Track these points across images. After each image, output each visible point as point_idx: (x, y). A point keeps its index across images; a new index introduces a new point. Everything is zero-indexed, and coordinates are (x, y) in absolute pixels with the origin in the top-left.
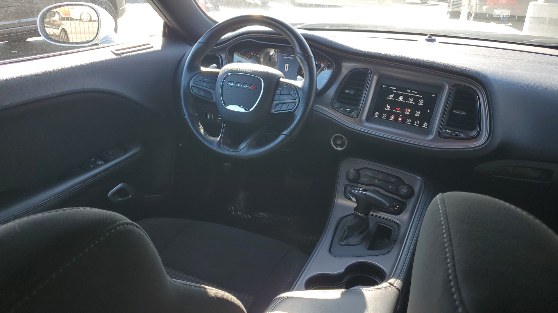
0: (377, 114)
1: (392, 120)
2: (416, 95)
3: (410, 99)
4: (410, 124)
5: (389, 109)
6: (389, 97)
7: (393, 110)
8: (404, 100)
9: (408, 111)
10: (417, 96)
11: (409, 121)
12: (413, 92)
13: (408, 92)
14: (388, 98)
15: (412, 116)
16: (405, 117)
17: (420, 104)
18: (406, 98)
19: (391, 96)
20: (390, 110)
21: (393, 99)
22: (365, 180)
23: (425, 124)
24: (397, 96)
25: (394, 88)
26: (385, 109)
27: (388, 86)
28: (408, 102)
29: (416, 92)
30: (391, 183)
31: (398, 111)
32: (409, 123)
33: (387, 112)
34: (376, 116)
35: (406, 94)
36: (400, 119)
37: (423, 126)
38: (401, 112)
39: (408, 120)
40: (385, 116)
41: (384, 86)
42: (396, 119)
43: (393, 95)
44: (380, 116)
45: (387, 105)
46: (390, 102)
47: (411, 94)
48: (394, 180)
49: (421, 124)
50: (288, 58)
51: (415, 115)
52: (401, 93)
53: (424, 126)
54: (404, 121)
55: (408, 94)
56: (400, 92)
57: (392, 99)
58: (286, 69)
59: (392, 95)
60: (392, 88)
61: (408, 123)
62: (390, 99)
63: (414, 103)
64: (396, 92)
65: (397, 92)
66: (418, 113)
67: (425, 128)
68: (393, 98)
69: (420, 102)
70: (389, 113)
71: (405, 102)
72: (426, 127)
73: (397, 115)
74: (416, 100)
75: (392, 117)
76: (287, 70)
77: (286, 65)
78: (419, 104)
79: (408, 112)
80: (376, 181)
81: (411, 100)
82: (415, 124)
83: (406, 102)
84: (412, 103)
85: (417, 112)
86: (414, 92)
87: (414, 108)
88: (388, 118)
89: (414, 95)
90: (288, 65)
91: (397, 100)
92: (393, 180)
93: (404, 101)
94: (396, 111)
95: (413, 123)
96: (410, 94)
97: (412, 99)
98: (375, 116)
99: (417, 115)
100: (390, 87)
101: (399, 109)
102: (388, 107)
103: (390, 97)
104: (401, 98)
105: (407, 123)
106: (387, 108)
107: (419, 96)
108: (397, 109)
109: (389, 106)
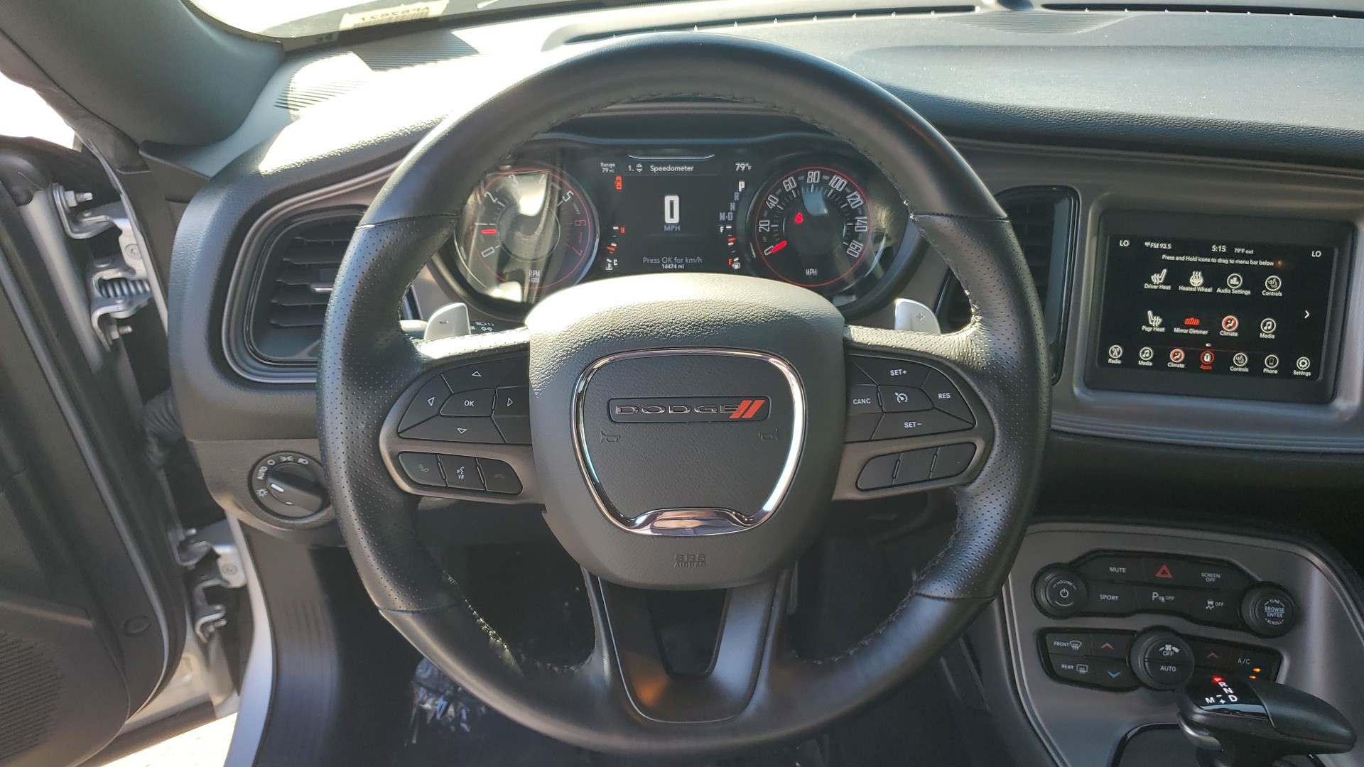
0: (1116, 353)
1: (1179, 366)
2: (1253, 263)
3: (1232, 278)
4: (1246, 370)
5: (1160, 326)
6: (1151, 282)
7: (1177, 330)
8: (1209, 287)
9: (1230, 326)
10: (1256, 263)
11: (1240, 361)
12: (1237, 250)
13: (1219, 255)
14: (1147, 286)
15: (1248, 340)
16: (1225, 348)
17: (1273, 294)
18: (1215, 276)
19: (1158, 279)
20: (1163, 330)
21: (1169, 288)
22: (1113, 598)
23: (1303, 363)
24: (1179, 274)
25: (1163, 246)
26: (1144, 327)
27: (1137, 242)
28: (1226, 291)
29: (1247, 252)
30: (1213, 591)
31: (1193, 331)
32: (1243, 367)
33: (1151, 339)
34: (1113, 362)
35: (1214, 260)
36: (1207, 358)
37: (1295, 373)
38: (1205, 332)
39: (1238, 359)
40: (1146, 355)
41: (1125, 243)
42: (1192, 360)
43: (1165, 271)
44: (1130, 357)
45: (1150, 313)
46: (1159, 302)
47: (1232, 261)
48: (1217, 578)
49: (1287, 366)
50: (670, 169)
51: (1262, 336)
52: (1194, 259)
53: (1298, 370)
54: (1223, 361)
55: (1220, 261)
56: (1189, 259)
57: (1164, 287)
58: (672, 216)
59: (1160, 272)
60: (1156, 246)
61: (1240, 370)
62: (1155, 287)
63: (1247, 293)
64: (1172, 258)
65: (1178, 258)
66: (1268, 329)
67: (1304, 376)
68: (1165, 283)
69: (1269, 285)
70: (1162, 344)
71: (1215, 290)
72: (1308, 374)
73: (1193, 347)
74: (1254, 278)
75: (1177, 357)
76: (676, 220)
77: (668, 199)
78: (1268, 294)
79: (1230, 328)
80: (1155, 595)
81: (1234, 281)
82: (1265, 370)
83: (1219, 290)
84: (1241, 292)
85: (1264, 325)
86: (1243, 251)
87: (1251, 309)
88: (1161, 358)
89: (1241, 262)
90: (676, 199)
91: (1182, 288)
92: (1211, 577)
93: (1210, 290)
94: (1185, 331)
95: (1256, 365)
96: (1226, 262)
97: (1239, 279)
98: (1110, 361)
99: (1266, 336)
100: (1147, 244)
101: (1196, 322)
102: (1155, 321)
103: (1155, 281)
104: (1196, 280)
105: (1235, 369)
106: (1151, 326)
107: (1261, 263)
108: (1188, 321)
109: (1155, 314)
